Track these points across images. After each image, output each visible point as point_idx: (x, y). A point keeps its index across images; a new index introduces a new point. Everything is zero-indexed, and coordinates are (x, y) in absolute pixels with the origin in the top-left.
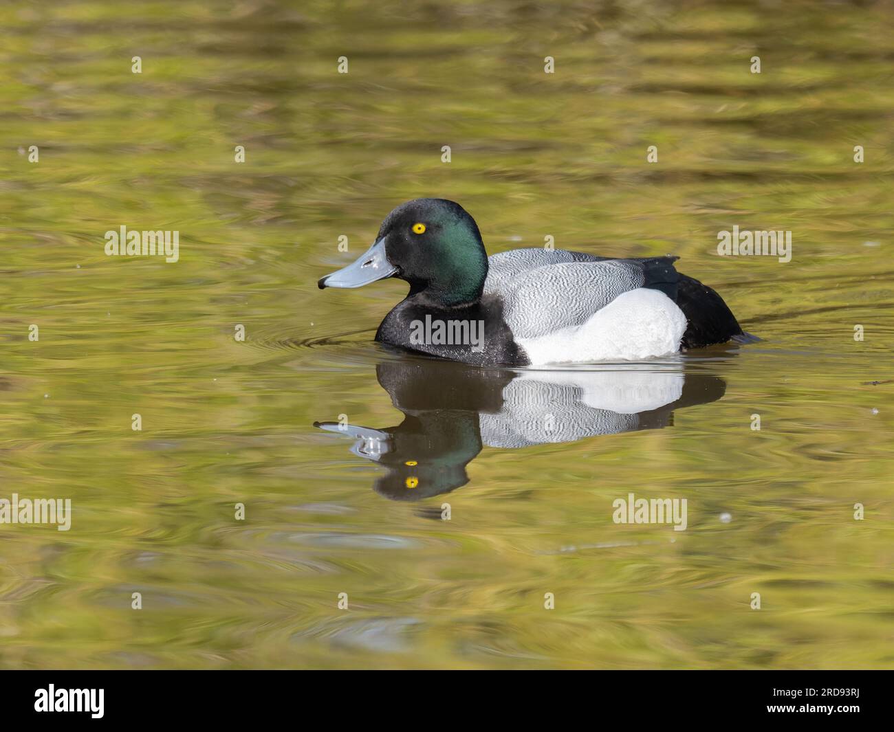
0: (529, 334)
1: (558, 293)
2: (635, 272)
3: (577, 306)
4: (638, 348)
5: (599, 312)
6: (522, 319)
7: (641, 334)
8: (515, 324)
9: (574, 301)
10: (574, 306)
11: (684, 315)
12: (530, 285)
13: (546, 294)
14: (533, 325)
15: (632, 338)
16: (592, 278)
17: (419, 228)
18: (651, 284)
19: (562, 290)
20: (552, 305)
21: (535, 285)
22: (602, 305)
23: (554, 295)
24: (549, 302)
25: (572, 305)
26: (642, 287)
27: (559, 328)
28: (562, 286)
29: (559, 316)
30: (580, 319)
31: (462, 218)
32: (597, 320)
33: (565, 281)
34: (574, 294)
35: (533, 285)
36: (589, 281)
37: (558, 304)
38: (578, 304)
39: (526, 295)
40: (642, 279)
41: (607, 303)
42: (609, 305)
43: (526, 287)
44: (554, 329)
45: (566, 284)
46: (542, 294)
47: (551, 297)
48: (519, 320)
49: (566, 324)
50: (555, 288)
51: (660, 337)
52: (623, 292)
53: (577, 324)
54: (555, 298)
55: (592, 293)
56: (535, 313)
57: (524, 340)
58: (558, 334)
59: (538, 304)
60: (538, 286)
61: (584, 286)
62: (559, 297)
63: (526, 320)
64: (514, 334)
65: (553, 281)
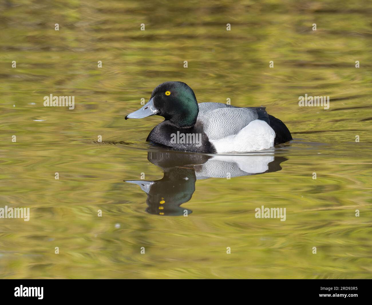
0: (215, 138)
1: (226, 120)
2: (254, 113)
3: (234, 126)
4: (260, 145)
5: (243, 129)
6: (212, 131)
7: (261, 139)
8: (209, 134)
9: (233, 124)
10: (233, 126)
11: (274, 132)
12: (214, 117)
13: (222, 121)
14: (217, 134)
15: (257, 141)
16: (239, 114)
17: (168, 93)
18: (261, 118)
19: (228, 119)
20: (224, 126)
21: (216, 117)
22: (244, 126)
23: (225, 121)
24: (223, 124)
25: (232, 126)
26: (258, 119)
27: (227, 136)
28: (228, 117)
29: (227, 131)
30: (236, 132)
31: (187, 89)
32: (243, 133)
33: (229, 115)
34: (233, 121)
35: (215, 117)
36: (238, 116)
37: (227, 125)
38: (235, 125)
39: (213, 121)
40: (257, 116)
41: (246, 126)
42: (247, 126)
43: (212, 118)
44: (225, 136)
45: (229, 117)
46: (220, 121)
47: (224, 122)
48: (211, 132)
49: (230, 134)
50: (225, 118)
51: (268, 141)
52: (251, 121)
53: (234, 134)
54: (225, 122)
55: (240, 121)
56: (218, 129)
57: (213, 140)
58: (227, 138)
59: (219, 125)
60: (218, 117)
61: (236, 118)
62: (227, 122)
63: (214, 132)
64: (209, 138)
65: (224, 115)
